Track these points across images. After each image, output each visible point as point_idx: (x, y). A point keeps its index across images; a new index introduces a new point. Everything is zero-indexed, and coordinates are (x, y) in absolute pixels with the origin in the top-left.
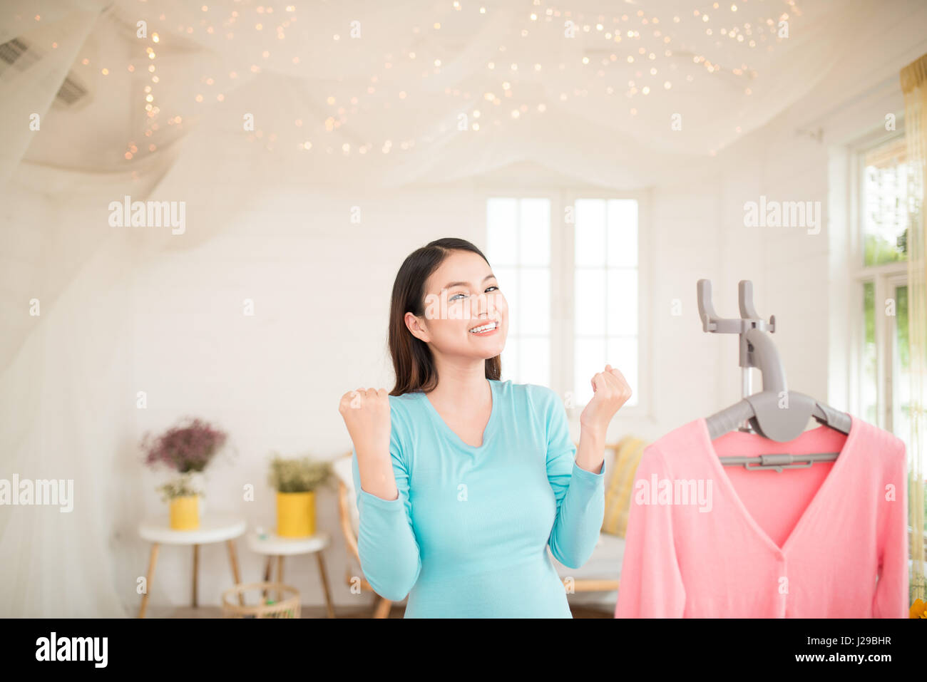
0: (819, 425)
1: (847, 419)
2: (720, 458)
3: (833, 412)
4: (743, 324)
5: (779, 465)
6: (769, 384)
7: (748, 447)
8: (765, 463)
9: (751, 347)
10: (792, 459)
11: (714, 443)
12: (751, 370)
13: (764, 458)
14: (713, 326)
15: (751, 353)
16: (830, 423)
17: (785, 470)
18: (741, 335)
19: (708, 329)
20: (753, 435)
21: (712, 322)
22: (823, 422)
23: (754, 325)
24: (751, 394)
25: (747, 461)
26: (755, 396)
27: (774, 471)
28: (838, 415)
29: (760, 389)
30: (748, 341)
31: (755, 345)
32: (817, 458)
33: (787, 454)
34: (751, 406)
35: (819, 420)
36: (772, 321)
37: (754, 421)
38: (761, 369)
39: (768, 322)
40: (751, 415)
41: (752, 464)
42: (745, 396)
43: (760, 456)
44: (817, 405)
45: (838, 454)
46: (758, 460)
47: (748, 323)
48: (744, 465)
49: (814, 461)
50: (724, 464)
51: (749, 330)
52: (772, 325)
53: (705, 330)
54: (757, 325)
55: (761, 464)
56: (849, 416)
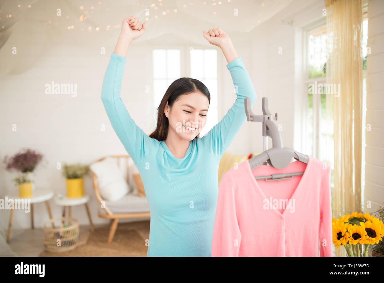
0: (296, 160)
1: (307, 157)
2: (255, 177)
3: (301, 155)
4: (264, 118)
5: (279, 178)
6: (275, 145)
7: (266, 171)
8: (273, 178)
9: (267, 128)
10: (284, 175)
11: (253, 171)
12: (267, 137)
13: (273, 176)
14: (251, 119)
15: (268, 130)
16: (300, 160)
17: (281, 180)
18: (263, 122)
19: (249, 120)
20: (268, 166)
21: (251, 117)
22: (298, 160)
23: (269, 118)
24: (267, 149)
25: (266, 178)
26: (269, 150)
27: (277, 181)
28: (304, 156)
29: (271, 147)
30: (266, 125)
31: (269, 127)
32: (295, 174)
33: (282, 174)
34: (268, 155)
35: (295, 159)
36: (276, 115)
37: (269, 161)
38: (272, 137)
39: (274, 116)
40: (268, 159)
41: (268, 179)
42: (265, 150)
43: (271, 175)
44: (295, 153)
45: (304, 172)
46: (271, 177)
47: (266, 117)
48: (265, 180)
49: (293, 176)
50: (257, 180)
51: (267, 120)
52: (276, 117)
53: (248, 120)
54: (270, 118)
55: (272, 179)
56: (307, 156)
